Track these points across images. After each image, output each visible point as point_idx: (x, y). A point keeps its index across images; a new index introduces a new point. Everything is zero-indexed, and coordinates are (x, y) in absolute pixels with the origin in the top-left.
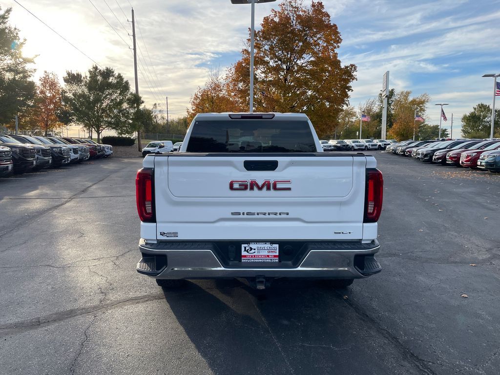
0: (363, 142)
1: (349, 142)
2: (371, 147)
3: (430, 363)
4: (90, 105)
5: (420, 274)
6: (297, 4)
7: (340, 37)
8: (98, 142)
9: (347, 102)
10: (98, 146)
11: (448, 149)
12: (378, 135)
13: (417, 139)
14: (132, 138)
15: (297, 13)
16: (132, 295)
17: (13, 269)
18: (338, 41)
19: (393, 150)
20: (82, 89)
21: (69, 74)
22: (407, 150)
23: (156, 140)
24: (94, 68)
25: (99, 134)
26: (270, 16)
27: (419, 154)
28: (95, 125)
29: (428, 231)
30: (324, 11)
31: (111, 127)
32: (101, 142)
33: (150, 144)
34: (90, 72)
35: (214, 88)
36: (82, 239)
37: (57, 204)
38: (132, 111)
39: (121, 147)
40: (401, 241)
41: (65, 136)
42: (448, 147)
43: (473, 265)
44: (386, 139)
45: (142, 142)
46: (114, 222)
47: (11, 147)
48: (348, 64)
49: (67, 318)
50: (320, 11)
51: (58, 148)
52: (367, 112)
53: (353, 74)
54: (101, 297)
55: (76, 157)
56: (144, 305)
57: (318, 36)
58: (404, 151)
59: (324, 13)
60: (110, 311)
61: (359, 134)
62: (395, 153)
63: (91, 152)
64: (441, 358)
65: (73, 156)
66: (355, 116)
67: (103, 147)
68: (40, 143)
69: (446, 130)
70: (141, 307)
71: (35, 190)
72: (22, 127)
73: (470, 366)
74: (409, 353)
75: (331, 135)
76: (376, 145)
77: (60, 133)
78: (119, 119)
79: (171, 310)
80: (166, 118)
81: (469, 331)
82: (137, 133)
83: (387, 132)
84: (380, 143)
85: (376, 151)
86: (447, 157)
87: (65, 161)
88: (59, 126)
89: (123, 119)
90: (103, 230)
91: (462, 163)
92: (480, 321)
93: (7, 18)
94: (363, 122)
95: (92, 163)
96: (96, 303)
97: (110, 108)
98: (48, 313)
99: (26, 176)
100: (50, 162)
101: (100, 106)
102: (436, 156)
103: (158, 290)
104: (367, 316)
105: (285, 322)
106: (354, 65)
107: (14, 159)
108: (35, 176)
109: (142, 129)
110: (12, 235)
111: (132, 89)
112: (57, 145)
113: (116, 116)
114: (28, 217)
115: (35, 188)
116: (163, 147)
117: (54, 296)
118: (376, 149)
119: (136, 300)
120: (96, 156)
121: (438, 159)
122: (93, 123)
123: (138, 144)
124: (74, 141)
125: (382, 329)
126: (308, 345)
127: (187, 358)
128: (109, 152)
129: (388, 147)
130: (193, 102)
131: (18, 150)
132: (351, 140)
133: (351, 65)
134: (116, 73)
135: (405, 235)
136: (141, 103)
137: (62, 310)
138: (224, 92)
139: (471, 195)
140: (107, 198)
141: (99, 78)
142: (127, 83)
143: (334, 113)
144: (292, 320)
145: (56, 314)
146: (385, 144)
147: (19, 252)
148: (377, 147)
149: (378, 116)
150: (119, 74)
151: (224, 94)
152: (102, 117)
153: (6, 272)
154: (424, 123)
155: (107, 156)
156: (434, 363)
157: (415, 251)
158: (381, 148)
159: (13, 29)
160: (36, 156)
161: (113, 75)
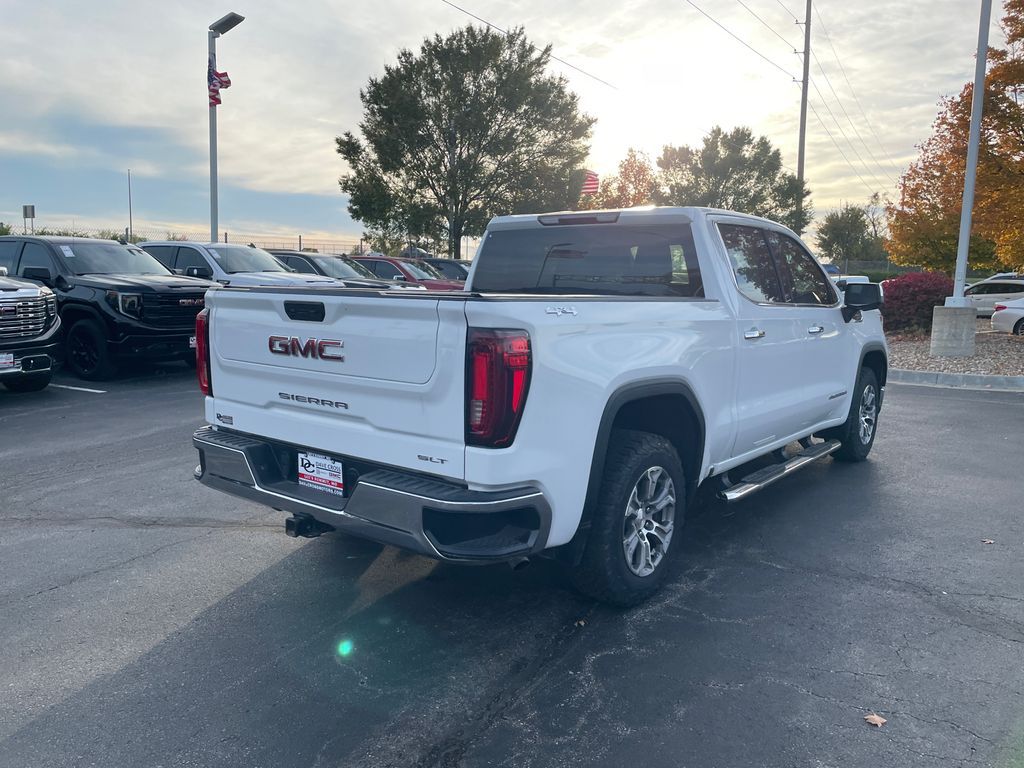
21: (666, 150)
24: (714, 131)
34: (706, 141)
38: (782, 213)
49: (185, 526)
93: (545, 63)
98: (180, 515)
111: (789, 168)
134: (756, 138)
136: (804, 196)
141: (722, 152)
142: (777, 154)
145: (186, 518)
150: (762, 138)
161: (750, 142)
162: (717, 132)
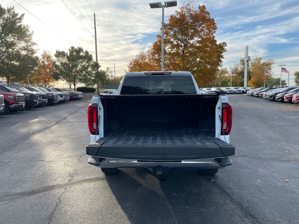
0: (233, 89)
1: (224, 89)
2: (238, 92)
3: (261, 220)
4: (70, 69)
5: (260, 167)
6: (190, 7)
7: (216, 26)
8: (75, 91)
9: (221, 65)
10: (74, 93)
11: (285, 93)
12: (242, 85)
13: (266, 86)
14: (94, 88)
15: (190, 12)
16: (87, 177)
17: (21, 162)
18: (215, 28)
19: (251, 93)
20: (65, 60)
21: (57, 52)
22: (260, 93)
23: (108, 89)
24: (71, 47)
25: (75, 86)
26: (174, 14)
27: (267, 96)
28: (73, 81)
29: (268, 142)
30: (206, 11)
31: (82, 81)
32: (76, 90)
33: (104, 91)
34: (69, 50)
35: (141, 58)
36: (62, 146)
37: (49, 126)
38: (94, 72)
39: (88, 93)
40: (251, 148)
41: (56, 87)
42: (285, 91)
43: (294, 162)
44: (247, 87)
45: (100, 90)
46: (80, 136)
47: (24, 93)
48: (221, 42)
49: (50, 190)
50: (204, 11)
51: (52, 94)
52: (235, 71)
53: (225, 48)
54: (70, 178)
55: (62, 99)
56: (94, 183)
57: (203, 26)
58: (258, 94)
59: (206, 12)
60: (74, 187)
61: (230, 84)
62: (252, 95)
63: (70, 96)
64: (268, 217)
65: (60, 99)
66: (227, 73)
67: (77, 93)
68: (41, 91)
69: (285, 81)
70: (92, 185)
71: (37, 118)
72: (31, 82)
73: (285, 221)
74: (248, 213)
75: (213, 85)
76: (240, 91)
77: (53, 86)
78: (87, 77)
79: (109, 187)
80: (114, 76)
81: (287, 201)
82: (97, 85)
83: (247, 82)
84: (243, 90)
85: (241, 94)
86: (284, 98)
87: (55, 102)
88: (52, 81)
89: (89, 77)
90: (74, 141)
91: (294, 101)
92: (295, 195)
93: (22, 19)
94: (233, 76)
95: (70, 102)
96: (67, 182)
97: (81, 71)
98: (39, 187)
99: (33, 110)
100: (47, 102)
101: (76, 70)
102: (277, 97)
103: (102, 175)
104: (225, 192)
105: (175, 194)
106: (225, 43)
107: (26, 100)
108: (38, 110)
109: (100, 82)
110: (22, 144)
111: (94, 59)
112: (51, 92)
113: (85, 75)
114: (32, 134)
115: (37, 117)
116: (112, 93)
117: (44, 177)
118: (240, 93)
119: (89, 180)
120: (73, 98)
121: (279, 98)
122: (72, 80)
123: (97, 91)
124: (61, 90)
125: (233, 199)
126: (187, 208)
127: (115, 214)
128: (81, 96)
129: (248, 91)
130: (129, 66)
131: (28, 95)
132: (225, 88)
133: (223, 42)
135: (253, 144)
136: (99, 67)
137: (47, 185)
138: (147, 60)
139: (297, 120)
140: (78, 123)
141: (75, 53)
142: (91, 56)
143: (212, 72)
144: (179, 193)
145: (44, 187)
146: (246, 90)
147: (26, 153)
148: (241, 92)
149: (242, 73)
150: (86, 51)
151: (147, 61)
152: (76, 76)
153: (18, 164)
154: (270, 77)
155: (80, 98)
156: (263, 220)
157: (259, 153)
158: (244, 92)
159: (26, 26)
160: (39, 99)
161: (83, 51)
162: (73, 48)
